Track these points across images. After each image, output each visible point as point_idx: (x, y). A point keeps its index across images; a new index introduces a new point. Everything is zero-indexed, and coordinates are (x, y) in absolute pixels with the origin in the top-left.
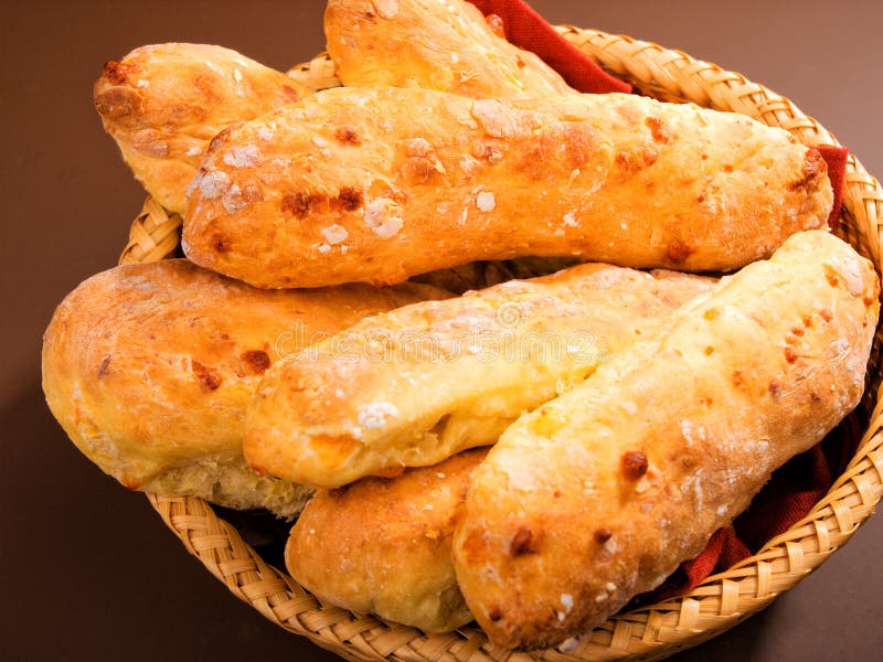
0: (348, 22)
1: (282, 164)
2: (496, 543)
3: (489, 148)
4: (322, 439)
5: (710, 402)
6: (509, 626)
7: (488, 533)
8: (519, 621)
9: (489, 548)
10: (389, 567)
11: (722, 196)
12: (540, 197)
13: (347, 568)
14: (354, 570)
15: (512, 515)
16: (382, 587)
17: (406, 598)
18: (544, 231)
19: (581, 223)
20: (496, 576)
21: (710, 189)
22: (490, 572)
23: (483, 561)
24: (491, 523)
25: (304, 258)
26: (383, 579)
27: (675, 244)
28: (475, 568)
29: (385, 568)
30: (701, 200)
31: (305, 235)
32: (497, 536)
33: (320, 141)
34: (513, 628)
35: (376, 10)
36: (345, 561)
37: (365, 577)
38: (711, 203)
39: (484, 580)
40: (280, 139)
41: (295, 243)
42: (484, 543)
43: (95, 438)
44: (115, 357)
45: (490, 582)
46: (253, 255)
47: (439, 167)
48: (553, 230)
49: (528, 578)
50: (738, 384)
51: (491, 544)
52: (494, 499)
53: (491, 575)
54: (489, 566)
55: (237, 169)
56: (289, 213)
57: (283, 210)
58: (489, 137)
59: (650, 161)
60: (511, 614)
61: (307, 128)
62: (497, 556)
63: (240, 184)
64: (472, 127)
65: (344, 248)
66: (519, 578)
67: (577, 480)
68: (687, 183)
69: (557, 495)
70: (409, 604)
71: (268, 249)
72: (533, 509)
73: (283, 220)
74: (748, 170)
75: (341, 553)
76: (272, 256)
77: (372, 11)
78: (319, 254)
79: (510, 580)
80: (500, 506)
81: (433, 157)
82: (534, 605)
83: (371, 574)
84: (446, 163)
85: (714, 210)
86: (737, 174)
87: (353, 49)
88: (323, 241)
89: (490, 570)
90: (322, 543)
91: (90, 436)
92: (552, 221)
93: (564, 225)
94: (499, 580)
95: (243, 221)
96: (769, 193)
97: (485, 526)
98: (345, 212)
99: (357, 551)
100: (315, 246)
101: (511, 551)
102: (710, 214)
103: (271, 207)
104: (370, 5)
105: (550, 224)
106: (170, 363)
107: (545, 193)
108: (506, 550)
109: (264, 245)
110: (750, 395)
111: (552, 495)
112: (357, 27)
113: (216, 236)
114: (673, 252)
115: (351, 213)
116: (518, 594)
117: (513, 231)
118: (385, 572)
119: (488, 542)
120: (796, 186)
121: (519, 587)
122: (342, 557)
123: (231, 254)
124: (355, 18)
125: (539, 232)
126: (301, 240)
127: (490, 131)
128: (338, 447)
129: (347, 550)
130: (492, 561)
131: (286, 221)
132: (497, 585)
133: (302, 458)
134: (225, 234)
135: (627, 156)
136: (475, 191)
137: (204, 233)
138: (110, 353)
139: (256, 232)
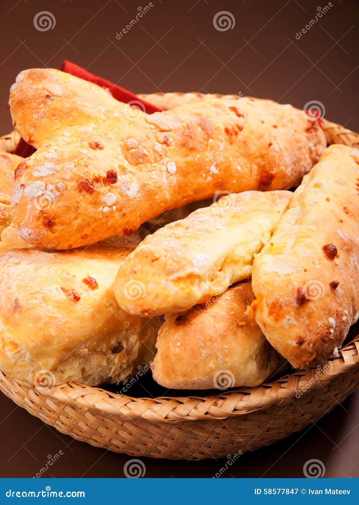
0: (35, 104)
1: (70, 167)
2: (287, 303)
3: (166, 137)
4: (179, 280)
5: (342, 222)
6: (309, 344)
7: (281, 300)
8: (314, 339)
9: (284, 307)
10: (227, 347)
11: (279, 141)
12: (197, 159)
13: (206, 355)
14: (210, 355)
15: (290, 286)
16: (227, 360)
17: (240, 364)
18: (201, 180)
19: (219, 170)
20: (293, 321)
21: (272, 139)
22: (289, 320)
23: (283, 316)
24: (280, 294)
25: (96, 219)
26: (226, 355)
27: (265, 174)
28: (280, 323)
29: (226, 349)
30: (270, 145)
31: (95, 203)
32: (287, 299)
33: (84, 151)
34: (311, 345)
35: (50, 93)
36: (204, 351)
37: (217, 358)
38: (275, 146)
39: (287, 327)
40: (62, 156)
41: (91, 209)
42: (281, 307)
43: (16, 353)
44: (20, 297)
45: (291, 326)
46: (68, 224)
47: (145, 152)
48: (206, 178)
49: (309, 316)
50: (347, 213)
51: (286, 305)
52: (276, 283)
53: (291, 321)
54: (287, 317)
55: (45, 177)
56: (84, 192)
57: (80, 192)
58: (162, 131)
59: (241, 129)
60: (308, 338)
61: (72, 147)
62: (290, 310)
63: (52, 184)
64: (153, 128)
65: (114, 207)
66: (305, 317)
67: (311, 262)
68: (261, 137)
69: (305, 271)
70: (242, 367)
71: (76, 218)
72: (299, 280)
73: (81, 197)
74: (284, 126)
75: (200, 348)
76: (79, 221)
77: (48, 93)
78: (103, 213)
79: (301, 320)
80: (281, 285)
81: (140, 147)
82: (318, 328)
83: (219, 355)
84: (148, 150)
85: (277, 149)
86: (280, 129)
87: (43, 120)
88: (104, 204)
89: (289, 319)
90: (187, 347)
91: (13, 353)
92: (205, 173)
93: (211, 173)
94: (295, 323)
95: (60, 204)
96: (298, 136)
97: (278, 297)
98: (112, 185)
99: (209, 343)
100: (101, 208)
101: (297, 303)
102: (277, 152)
103: (73, 192)
104: (46, 91)
105: (204, 175)
106: (50, 292)
107: (198, 156)
108: (295, 304)
109: (74, 216)
110: (355, 218)
111: (303, 271)
112: (42, 105)
113: (45, 218)
114: (264, 179)
115: (114, 185)
116: (308, 326)
117: (186, 184)
118: (226, 351)
119: (283, 305)
120: (308, 130)
121: (307, 322)
122: (201, 350)
123: (55, 227)
124: (40, 100)
125: (199, 181)
126: (93, 207)
127: (163, 128)
128: (188, 281)
129: (203, 344)
130: (288, 313)
131: (84, 197)
132: (294, 326)
133: (172, 293)
134: (50, 215)
135: (230, 127)
136: (165, 163)
137: (38, 219)
138: (16, 295)
139: (68, 208)
